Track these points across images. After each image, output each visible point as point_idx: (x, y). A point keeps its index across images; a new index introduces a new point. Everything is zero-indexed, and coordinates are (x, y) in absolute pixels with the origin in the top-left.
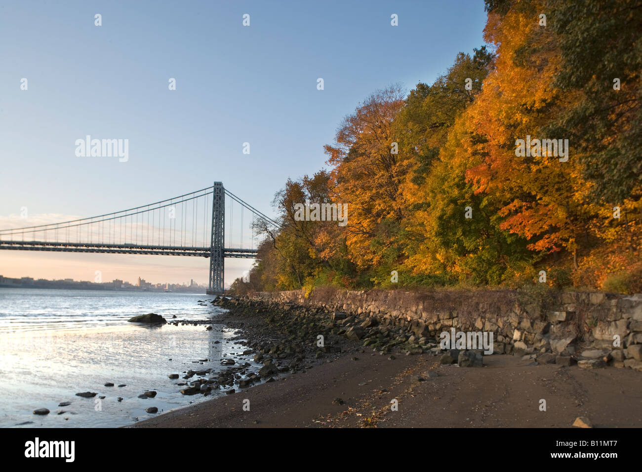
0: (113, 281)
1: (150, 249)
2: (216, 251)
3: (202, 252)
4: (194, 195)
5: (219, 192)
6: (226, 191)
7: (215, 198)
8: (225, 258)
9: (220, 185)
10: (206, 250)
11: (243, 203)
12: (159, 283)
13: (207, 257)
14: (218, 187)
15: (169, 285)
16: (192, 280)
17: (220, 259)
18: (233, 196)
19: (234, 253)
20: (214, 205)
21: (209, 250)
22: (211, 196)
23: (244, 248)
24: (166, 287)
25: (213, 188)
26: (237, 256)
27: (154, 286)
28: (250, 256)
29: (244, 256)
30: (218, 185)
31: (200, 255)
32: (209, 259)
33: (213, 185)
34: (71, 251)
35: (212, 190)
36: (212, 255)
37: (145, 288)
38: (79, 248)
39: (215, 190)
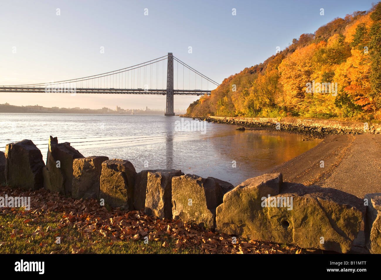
0: (103, 108)
1: (127, 91)
2: (169, 91)
3: (162, 92)
4: (157, 60)
5: (171, 58)
6: (174, 58)
7: (168, 62)
8: (174, 95)
9: (171, 54)
10: (164, 91)
11: (184, 64)
12: (128, 109)
13: (164, 95)
14: (170, 55)
15: (134, 110)
16: (147, 107)
17: (172, 96)
18: (178, 60)
19: (179, 92)
20: (168, 65)
21: (166, 91)
22: (167, 60)
23: (185, 89)
24: (132, 111)
25: (167, 56)
26: (181, 94)
27: (125, 111)
28: (182, 93)
29: (179, 93)
30: (170, 54)
31: (160, 94)
32: (166, 96)
33: (167, 54)
34: (84, 93)
35: (167, 57)
36: (167, 94)
37: (121, 112)
38: (88, 91)
39: (168, 57)
